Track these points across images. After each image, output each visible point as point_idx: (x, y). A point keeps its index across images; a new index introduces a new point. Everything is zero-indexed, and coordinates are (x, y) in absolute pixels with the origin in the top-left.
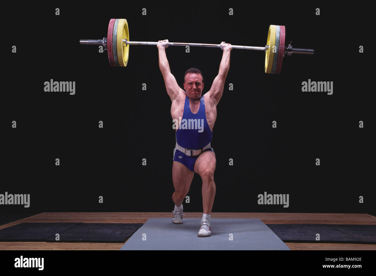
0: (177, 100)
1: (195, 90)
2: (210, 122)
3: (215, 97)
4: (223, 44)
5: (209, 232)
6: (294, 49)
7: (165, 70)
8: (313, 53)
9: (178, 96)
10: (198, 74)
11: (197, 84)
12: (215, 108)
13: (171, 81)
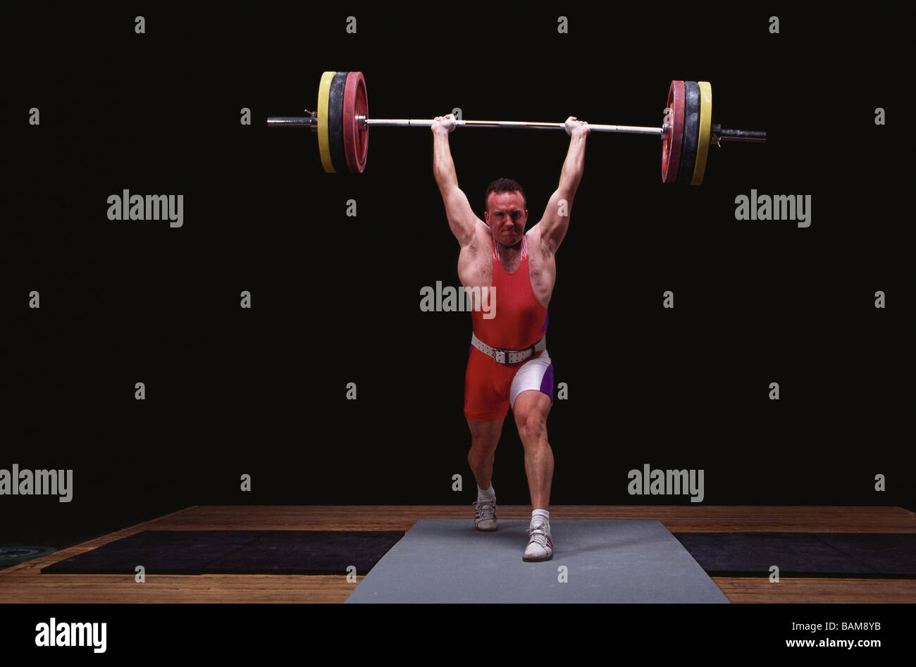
0: (471, 246)
1: (510, 228)
2: (543, 291)
3: (551, 235)
4: (571, 121)
5: (548, 549)
6: (724, 131)
7: (444, 180)
8: (764, 139)
9: (474, 237)
10: (516, 194)
11: (514, 215)
12: (551, 260)
13: (459, 204)
